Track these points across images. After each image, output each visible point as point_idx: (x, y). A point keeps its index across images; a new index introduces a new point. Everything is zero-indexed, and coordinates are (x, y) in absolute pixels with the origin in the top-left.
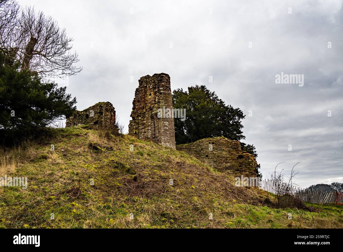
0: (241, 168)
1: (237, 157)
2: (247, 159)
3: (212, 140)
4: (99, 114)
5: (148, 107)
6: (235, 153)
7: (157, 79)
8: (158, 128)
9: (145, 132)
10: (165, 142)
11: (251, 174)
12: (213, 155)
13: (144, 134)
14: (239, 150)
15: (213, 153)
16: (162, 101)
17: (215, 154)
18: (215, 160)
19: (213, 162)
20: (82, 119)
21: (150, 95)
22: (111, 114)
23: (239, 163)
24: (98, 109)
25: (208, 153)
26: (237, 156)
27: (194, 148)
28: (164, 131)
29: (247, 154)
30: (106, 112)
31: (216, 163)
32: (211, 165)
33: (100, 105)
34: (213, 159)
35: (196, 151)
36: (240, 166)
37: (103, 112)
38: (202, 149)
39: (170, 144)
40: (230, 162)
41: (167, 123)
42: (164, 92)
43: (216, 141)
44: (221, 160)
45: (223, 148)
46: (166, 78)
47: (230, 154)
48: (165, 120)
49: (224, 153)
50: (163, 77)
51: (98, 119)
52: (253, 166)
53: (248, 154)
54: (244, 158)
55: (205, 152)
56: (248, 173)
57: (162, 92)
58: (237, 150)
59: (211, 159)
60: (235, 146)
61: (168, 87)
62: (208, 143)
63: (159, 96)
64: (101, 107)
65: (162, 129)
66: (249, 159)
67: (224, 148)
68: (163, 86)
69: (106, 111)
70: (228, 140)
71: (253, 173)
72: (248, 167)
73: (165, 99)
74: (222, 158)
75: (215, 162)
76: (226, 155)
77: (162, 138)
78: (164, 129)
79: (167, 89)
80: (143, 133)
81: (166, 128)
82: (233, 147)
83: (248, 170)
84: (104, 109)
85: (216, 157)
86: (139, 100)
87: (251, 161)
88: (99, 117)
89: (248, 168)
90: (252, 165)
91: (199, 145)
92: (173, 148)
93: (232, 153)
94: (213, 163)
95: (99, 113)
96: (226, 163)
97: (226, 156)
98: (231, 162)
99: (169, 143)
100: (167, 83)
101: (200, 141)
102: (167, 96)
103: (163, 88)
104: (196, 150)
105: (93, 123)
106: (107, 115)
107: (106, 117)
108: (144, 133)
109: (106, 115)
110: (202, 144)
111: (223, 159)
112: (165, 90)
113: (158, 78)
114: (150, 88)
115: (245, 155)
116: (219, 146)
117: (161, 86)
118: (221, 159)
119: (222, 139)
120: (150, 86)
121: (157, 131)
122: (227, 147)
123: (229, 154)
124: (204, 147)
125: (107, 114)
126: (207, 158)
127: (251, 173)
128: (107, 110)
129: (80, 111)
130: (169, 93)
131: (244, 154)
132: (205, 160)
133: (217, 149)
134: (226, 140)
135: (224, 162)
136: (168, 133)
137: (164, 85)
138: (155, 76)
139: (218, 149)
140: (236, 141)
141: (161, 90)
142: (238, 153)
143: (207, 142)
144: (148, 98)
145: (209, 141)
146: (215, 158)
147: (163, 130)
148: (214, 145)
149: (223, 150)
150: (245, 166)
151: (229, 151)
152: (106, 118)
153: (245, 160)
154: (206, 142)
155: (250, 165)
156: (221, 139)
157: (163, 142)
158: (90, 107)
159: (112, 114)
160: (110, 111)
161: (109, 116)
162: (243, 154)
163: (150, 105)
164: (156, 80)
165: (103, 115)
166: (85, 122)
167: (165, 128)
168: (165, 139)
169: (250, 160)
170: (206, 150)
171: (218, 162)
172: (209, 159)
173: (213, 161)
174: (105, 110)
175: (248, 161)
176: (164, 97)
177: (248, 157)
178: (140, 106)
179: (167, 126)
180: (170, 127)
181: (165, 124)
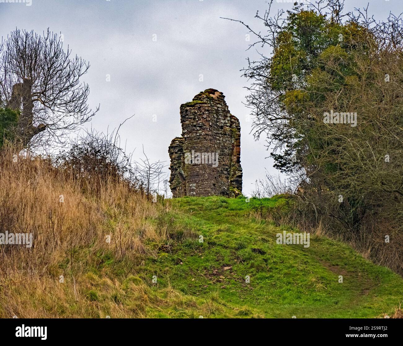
41: (195, 185)
42: (188, 136)
46: (193, 111)
48: (191, 181)
61: (196, 125)
68: (187, 126)
79: (194, 130)
81: (193, 194)
100: (194, 119)
102: (195, 141)
103: (188, 130)
112: (191, 133)
137: (189, 124)
176: (189, 145)
179: (194, 190)
180: (199, 191)
181: (191, 187)
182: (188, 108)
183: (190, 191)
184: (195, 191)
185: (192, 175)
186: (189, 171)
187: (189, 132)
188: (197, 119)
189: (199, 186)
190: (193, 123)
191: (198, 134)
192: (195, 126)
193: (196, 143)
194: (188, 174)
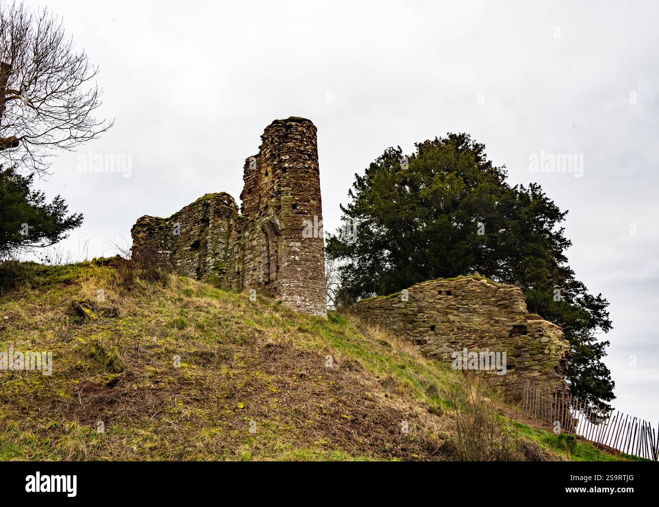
0: (519, 359)
1: (511, 331)
2: (536, 336)
3: (445, 284)
4: (202, 225)
5: (263, 206)
6: (506, 319)
7: (277, 133)
8: (276, 257)
9: (255, 270)
10: (291, 294)
11: (545, 377)
12: (448, 324)
13: (254, 273)
14: (514, 311)
15: (449, 321)
16: (286, 188)
17: (454, 322)
18: (453, 338)
19: (448, 344)
20: (166, 237)
21: (267, 174)
22: (229, 222)
23: (515, 348)
24: (199, 211)
25: (435, 320)
26: (511, 328)
27: (399, 308)
28: (288, 266)
29: (536, 323)
30: (216, 219)
31: (453, 348)
32: (442, 352)
33: (205, 202)
34: (448, 335)
35: (405, 315)
36: (517, 356)
37: (210, 218)
38: (421, 310)
39: (303, 298)
40: (491, 345)
41: (298, 244)
42: (291, 166)
43: (455, 287)
44: (467, 338)
45: (474, 305)
46: (300, 129)
47: (492, 322)
48: (291, 238)
49: (476, 319)
50: (291, 126)
51: (199, 236)
52: (553, 354)
53: (540, 323)
54: (529, 332)
55: (427, 317)
56: (536, 374)
57: (286, 165)
58: (510, 310)
59: (443, 337)
60: (504, 299)
61: (304, 151)
62: (437, 293)
63: (280, 178)
64: (206, 205)
65: (283, 260)
66: (542, 336)
67: (477, 306)
68: (290, 151)
69: (216, 215)
70: (488, 282)
71: (551, 375)
72: (537, 358)
73: (295, 184)
74: (469, 332)
75: (453, 343)
76: (480, 324)
77: (283, 283)
78: (288, 261)
79: (301, 157)
80: (251, 272)
81: (294, 259)
82: (499, 303)
83: (538, 367)
84: (211, 210)
85: (455, 330)
86: (251, 188)
87: (546, 341)
88: (202, 231)
89: (539, 360)
90: (549, 354)
91: (414, 298)
92: (313, 307)
93: (497, 318)
94: (447, 346)
95: (203, 220)
96: (480, 348)
97: (481, 327)
98: (494, 344)
99: (300, 296)
100: (301, 141)
101: (417, 288)
102: (302, 175)
103: (290, 157)
104: (405, 311)
105: (190, 247)
106: (219, 226)
107: (215, 232)
108: (253, 270)
109: (216, 227)
110: (421, 294)
111: (473, 336)
112: (296, 161)
113: (281, 130)
114: (267, 157)
115: (530, 325)
116: (463, 300)
117: (284, 150)
118: (468, 335)
119: (474, 282)
120: (266, 151)
121: (273, 267)
122: (483, 304)
123: (488, 323)
124: (424, 304)
125: (219, 222)
126: (432, 332)
127: (546, 374)
128: (218, 213)
129: (163, 219)
130: (306, 168)
131: (529, 321)
132: (427, 338)
133: (458, 309)
134: (482, 284)
135: (475, 343)
136: (300, 269)
137: (293, 148)
138: (275, 126)
139: (460, 310)
140: (510, 287)
141: (284, 162)
142: (512, 318)
143: (434, 289)
144: (263, 182)
145: (438, 286)
146: (452, 333)
147: (286, 264)
148: (451, 297)
149: (474, 311)
150: (531, 354)
151: (490, 315)
152: (216, 234)
153: (529, 338)
154: (432, 289)
155: (542, 353)
156: (469, 281)
157: (285, 294)
158: (184, 208)
159: (231, 222)
160: (227, 214)
161: (223, 227)
162: (525, 321)
163: (266, 200)
164: (276, 136)
165: (211, 226)
166: (173, 244)
167: (292, 257)
168: (292, 285)
169: (544, 339)
170: (430, 312)
171: (460, 344)
172: (436, 334)
173: (448, 341)
174: (215, 213)
175: (540, 342)
176: (292, 179)
177: (540, 331)
178: (253, 203)
179: (297, 253)
180: (305, 255)
181: (291, 247)
182: (294, 124)
183: (289, 254)
184: (299, 255)
185: (294, 228)
186: (289, 221)
187: (293, 159)
188: (305, 143)
189: (304, 247)
190: (299, 146)
191: (306, 166)
192: (302, 152)
193: (303, 178)
194: (286, 225)
